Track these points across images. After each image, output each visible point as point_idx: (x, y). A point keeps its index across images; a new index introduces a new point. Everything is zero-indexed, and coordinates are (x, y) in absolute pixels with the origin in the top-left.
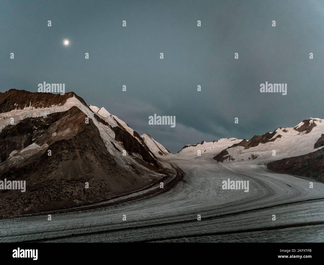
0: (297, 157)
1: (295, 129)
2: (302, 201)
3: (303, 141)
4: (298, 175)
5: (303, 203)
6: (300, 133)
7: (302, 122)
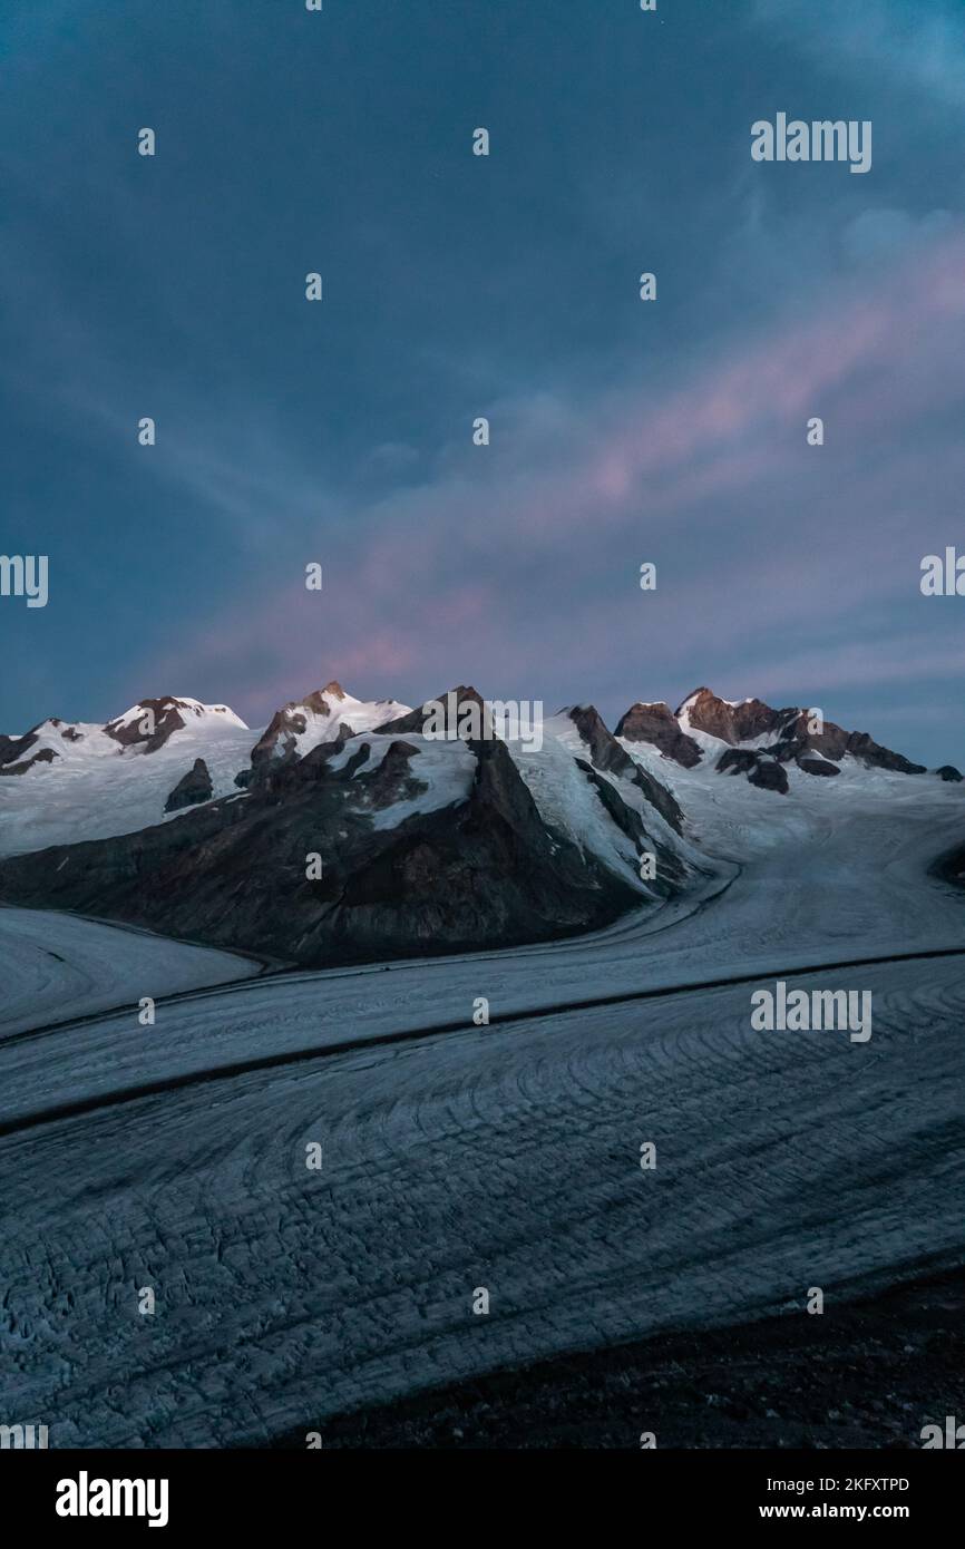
0: (102, 842)
1: (109, 730)
2: (94, 1013)
3: (130, 779)
4: (94, 914)
5: (97, 1022)
6: (126, 750)
7: (138, 707)
